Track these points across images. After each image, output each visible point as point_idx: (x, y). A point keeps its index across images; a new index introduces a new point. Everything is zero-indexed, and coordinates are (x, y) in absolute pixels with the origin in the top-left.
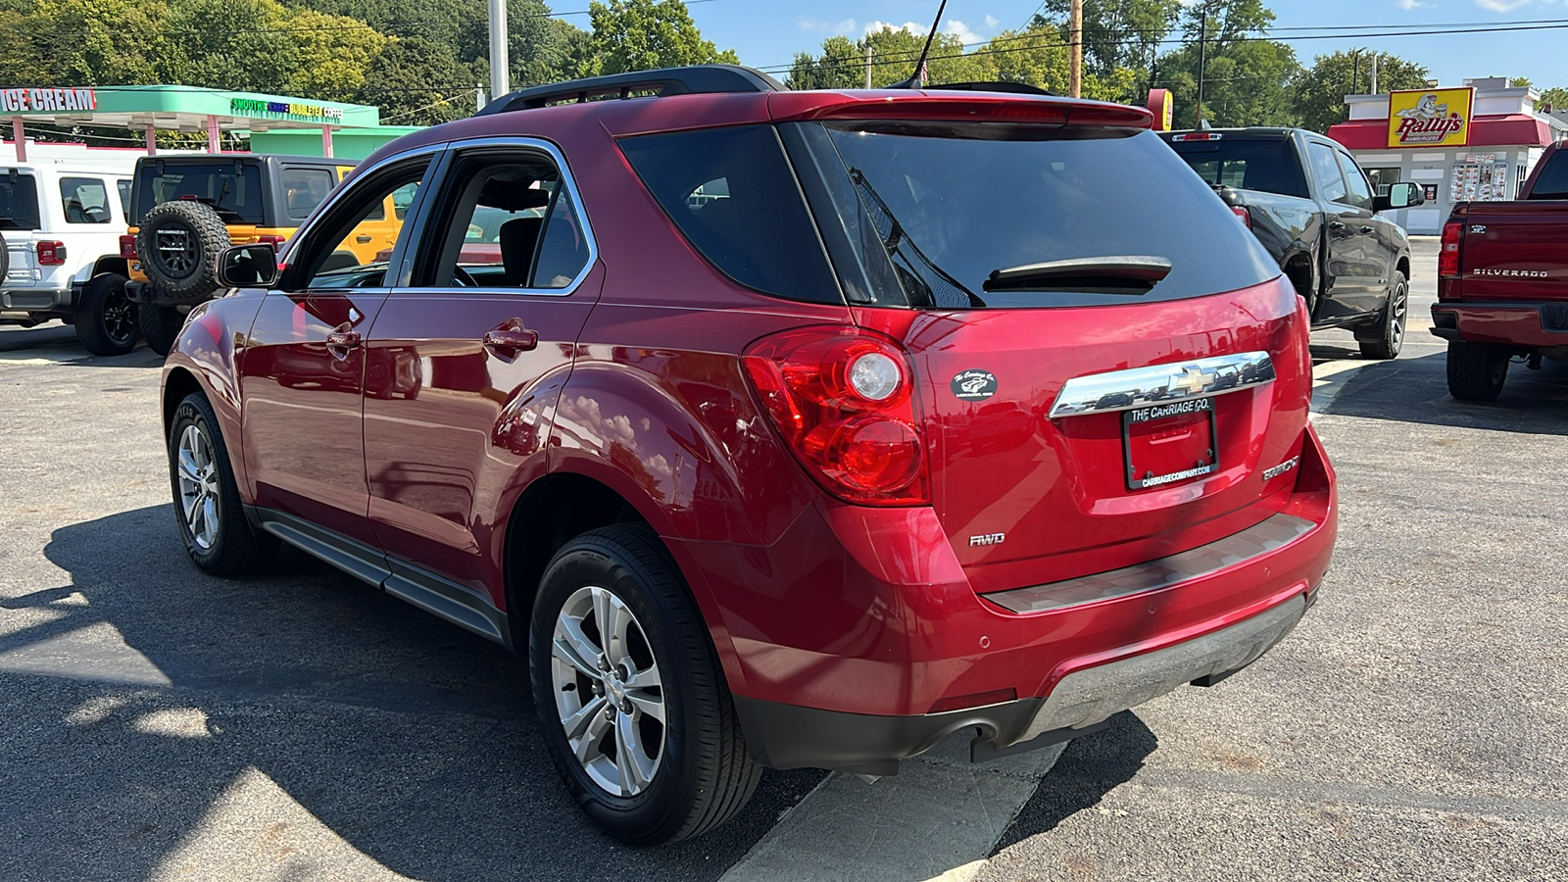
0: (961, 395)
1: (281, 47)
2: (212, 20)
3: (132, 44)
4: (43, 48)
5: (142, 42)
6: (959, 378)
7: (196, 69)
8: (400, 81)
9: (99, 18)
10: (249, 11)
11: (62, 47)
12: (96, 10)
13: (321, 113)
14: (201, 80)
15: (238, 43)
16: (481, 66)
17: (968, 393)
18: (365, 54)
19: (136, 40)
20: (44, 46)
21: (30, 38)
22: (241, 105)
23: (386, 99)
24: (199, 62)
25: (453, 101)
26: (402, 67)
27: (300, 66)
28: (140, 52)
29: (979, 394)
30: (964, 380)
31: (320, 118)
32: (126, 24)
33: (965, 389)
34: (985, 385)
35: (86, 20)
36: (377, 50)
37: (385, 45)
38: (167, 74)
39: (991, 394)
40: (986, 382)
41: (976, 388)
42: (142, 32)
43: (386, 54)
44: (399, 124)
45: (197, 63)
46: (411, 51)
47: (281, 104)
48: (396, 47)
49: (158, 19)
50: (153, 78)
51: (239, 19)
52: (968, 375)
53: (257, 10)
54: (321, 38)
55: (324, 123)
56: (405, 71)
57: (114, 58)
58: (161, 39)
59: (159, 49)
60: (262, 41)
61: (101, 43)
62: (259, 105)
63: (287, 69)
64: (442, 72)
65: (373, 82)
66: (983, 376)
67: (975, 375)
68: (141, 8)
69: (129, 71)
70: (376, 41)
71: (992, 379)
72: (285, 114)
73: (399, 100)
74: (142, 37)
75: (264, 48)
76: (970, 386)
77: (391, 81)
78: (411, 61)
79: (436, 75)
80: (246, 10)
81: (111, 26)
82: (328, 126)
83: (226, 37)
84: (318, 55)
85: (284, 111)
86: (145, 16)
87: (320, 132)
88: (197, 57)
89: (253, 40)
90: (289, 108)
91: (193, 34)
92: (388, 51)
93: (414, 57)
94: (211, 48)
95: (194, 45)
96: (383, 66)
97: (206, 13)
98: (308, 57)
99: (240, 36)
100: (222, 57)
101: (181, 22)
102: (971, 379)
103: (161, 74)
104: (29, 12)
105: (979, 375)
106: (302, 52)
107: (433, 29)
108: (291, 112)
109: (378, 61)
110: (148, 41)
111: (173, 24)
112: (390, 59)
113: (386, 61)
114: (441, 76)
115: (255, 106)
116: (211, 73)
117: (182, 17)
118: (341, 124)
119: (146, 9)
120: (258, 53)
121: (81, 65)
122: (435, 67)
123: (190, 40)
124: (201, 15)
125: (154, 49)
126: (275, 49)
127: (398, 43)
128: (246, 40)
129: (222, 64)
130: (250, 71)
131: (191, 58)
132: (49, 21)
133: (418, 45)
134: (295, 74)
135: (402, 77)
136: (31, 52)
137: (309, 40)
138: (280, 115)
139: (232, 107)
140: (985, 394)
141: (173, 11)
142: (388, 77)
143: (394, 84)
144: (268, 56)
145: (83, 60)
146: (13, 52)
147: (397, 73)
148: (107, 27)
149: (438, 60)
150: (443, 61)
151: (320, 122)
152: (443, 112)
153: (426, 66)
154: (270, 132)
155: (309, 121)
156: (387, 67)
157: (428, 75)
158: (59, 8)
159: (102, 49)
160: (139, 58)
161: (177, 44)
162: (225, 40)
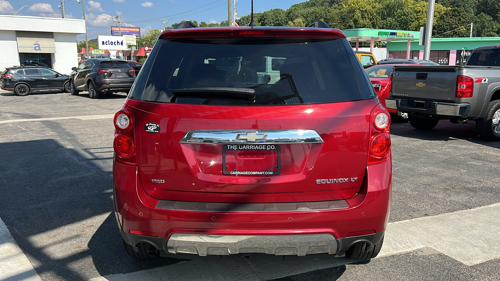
0: (147, 131)
1: (410, 14)
2: (390, 7)
3: (367, 16)
4: (343, 19)
5: (369, 16)
6: (147, 125)
7: (383, 23)
8: (449, 23)
9: (359, 9)
10: (402, 3)
11: (348, 18)
12: (359, 7)
13: (407, 35)
14: (384, 26)
15: (397, 14)
16: (482, 16)
17: (150, 130)
18: (438, 14)
19: (368, 15)
20: (344, 18)
21: (340, 17)
22: (381, 33)
23: (443, 29)
24: (385, 20)
25: (468, 28)
26: (451, 18)
27: (415, 20)
28: (368, 19)
29: (153, 131)
30: (149, 126)
31: (407, 37)
32: (366, 11)
33: (149, 129)
34: (156, 128)
35: (355, 10)
36: (443, 12)
37: (446, 11)
38: (375, 25)
39: (158, 132)
40: (156, 127)
41: (152, 129)
42: (370, 13)
43: (446, 14)
44: (446, 37)
45: (384, 21)
46: (455, 12)
47: (394, 33)
48: (449, 11)
49: (375, 8)
50: (370, 26)
51: (398, 6)
52: (150, 124)
53: (405, 3)
54: (424, 10)
55: (408, 38)
56: (451, 19)
57: (361, 21)
58: (375, 14)
59: (374, 17)
60: (404, 12)
61: (358, 17)
62: (387, 33)
63: (411, 21)
64: (465, 19)
65: (439, 24)
66: (156, 125)
67: (153, 124)
68: (371, 5)
69: (364, 24)
70: (443, 10)
71: (159, 126)
72: (395, 36)
73: (447, 29)
74: (370, 14)
75: (405, 15)
76: (150, 128)
77: (446, 23)
78: (454, 16)
79: (463, 20)
80: (401, 3)
81: (362, 11)
82: (410, 39)
83: (394, 12)
84: (422, 16)
85: (395, 35)
86: (372, 8)
87: (407, 41)
88: (384, 19)
89: (402, 12)
90: (397, 34)
91: (384, 12)
92: (446, 13)
93: (455, 14)
94: (389, 16)
95: (384, 15)
96: (444, 18)
97: (389, 5)
98: (419, 17)
99: (398, 11)
100: (391, 19)
101: (381, 9)
102: (151, 125)
103: (373, 25)
104: (341, 9)
105: (154, 125)
106: (417, 15)
107: (467, 4)
108: (397, 35)
109: (442, 16)
110: (371, 15)
111: (379, 9)
112: (447, 16)
113: (445, 16)
114: (464, 20)
115: (386, 34)
116: (387, 24)
117: (382, 7)
118: (414, 38)
119: (372, 5)
120: (402, 17)
121: (352, 23)
122: (463, 17)
123: (383, 14)
124: (387, 6)
125: (373, 17)
126: (408, 15)
127: (451, 10)
128: (400, 13)
129: (391, 21)
130: (399, 22)
131: (382, 20)
132: (345, 11)
133: (458, 10)
134: (413, 23)
135: (450, 21)
136: (340, 20)
137: (420, 11)
138: (393, 36)
139: (378, 34)
140: (156, 131)
141: (379, 5)
142: (445, 21)
143: (447, 24)
144: (405, 17)
145: (353, 22)
146: (335, 21)
147: (448, 20)
148: (361, 12)
149: (464, 15)
150: (466, 15)
151: (407, 38)
152: (463, 32)
153: (459, 17)
154: (392, 41)
155: (403, 38)
156: (445, 18)
157: (460, 20)
158: (349, 7)
159: (358, 18)
160: (368, 20)
161: (379, 16)
162: (393, 13)
